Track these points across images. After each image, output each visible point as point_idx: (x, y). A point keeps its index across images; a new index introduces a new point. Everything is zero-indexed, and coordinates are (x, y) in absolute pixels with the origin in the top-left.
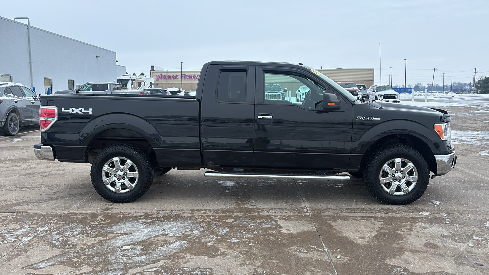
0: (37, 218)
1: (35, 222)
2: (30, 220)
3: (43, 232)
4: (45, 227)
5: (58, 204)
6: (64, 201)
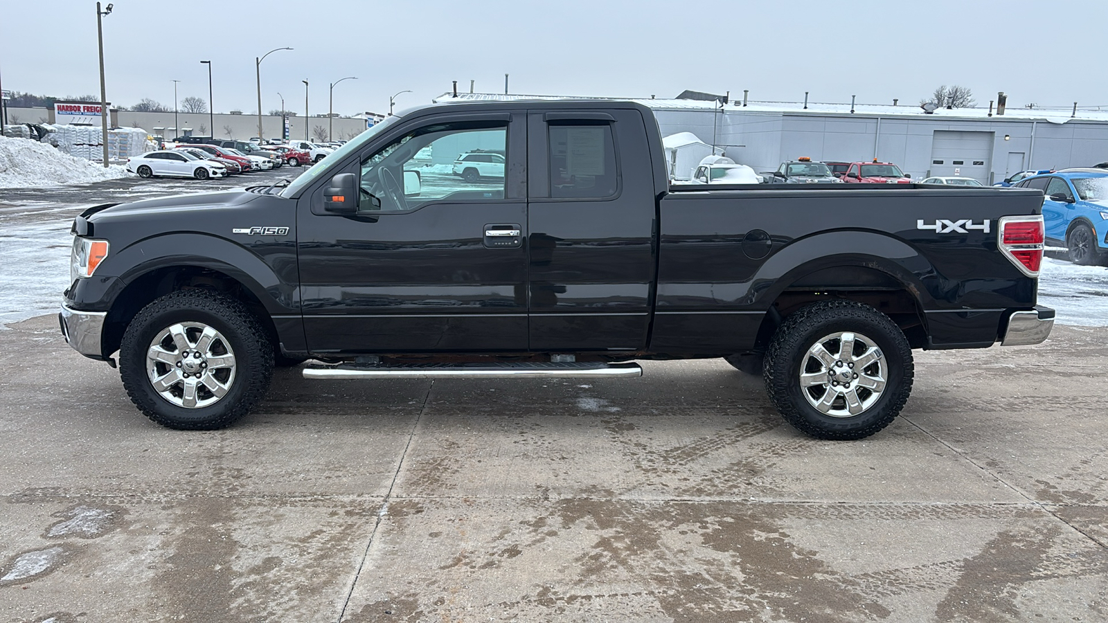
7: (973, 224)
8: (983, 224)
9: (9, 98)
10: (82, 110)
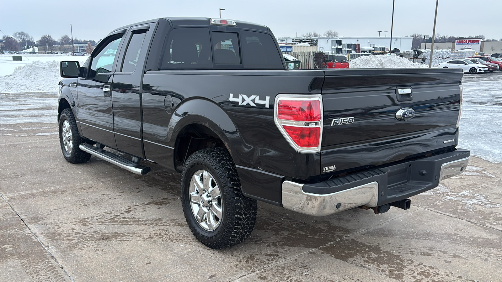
0: (458, 210)
1: (460, 207)
2: (464, 210)
3: (451, 195)
4: (448, 199)
5: (430, 223)
6: (421, 228)
7: (259, 99)
8: (265, 100)
9: (428, 39)
10: (467, 42)
